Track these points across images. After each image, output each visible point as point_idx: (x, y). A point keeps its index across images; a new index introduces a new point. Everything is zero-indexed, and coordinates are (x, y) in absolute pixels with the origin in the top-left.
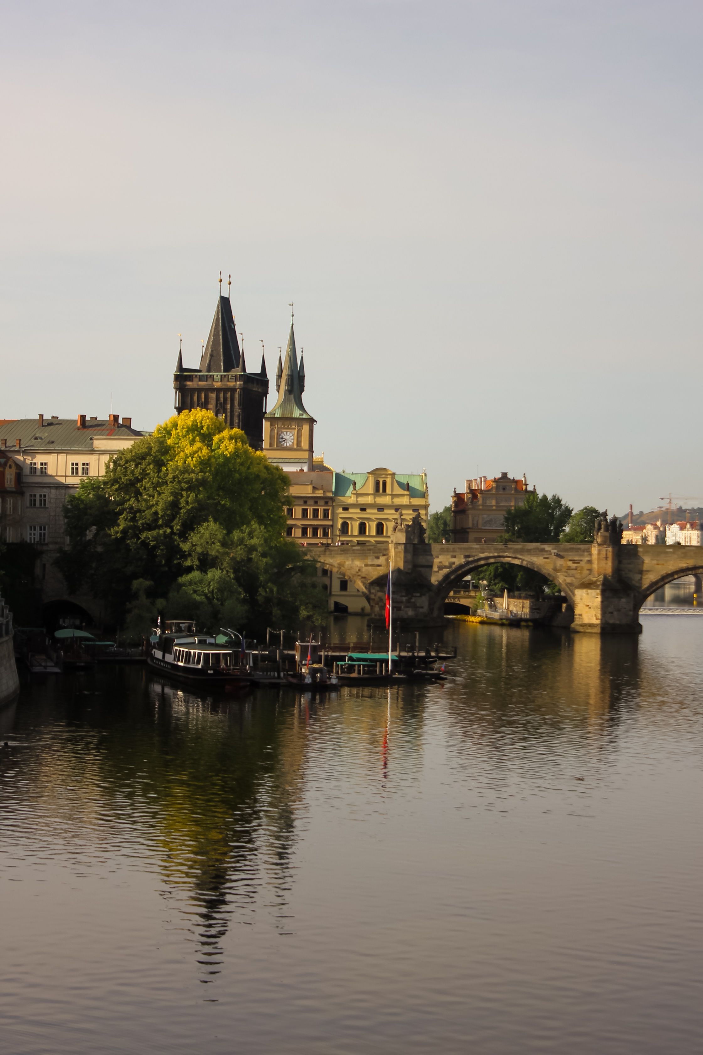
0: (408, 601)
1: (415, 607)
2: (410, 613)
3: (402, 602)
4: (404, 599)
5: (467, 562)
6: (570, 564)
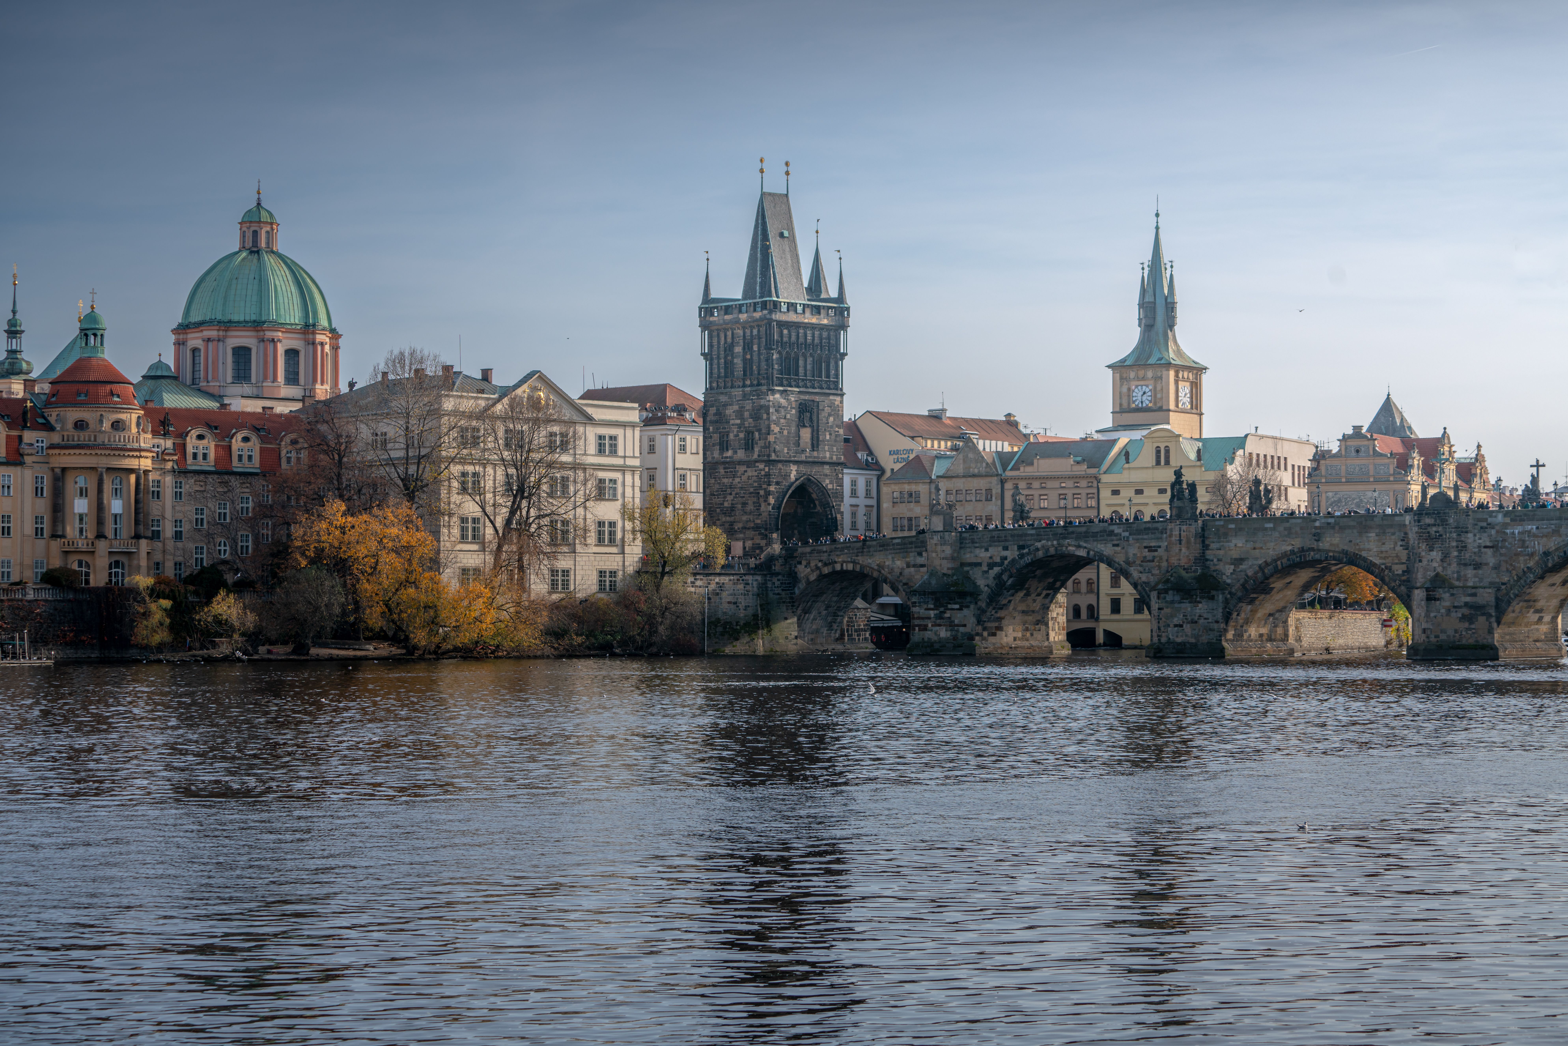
0: (940, 616)
1: (951, 625)
2: (944, 633)
3: (929, 618)
4: (932, 613)
5: (1022, 556)
6: (1146, 553)
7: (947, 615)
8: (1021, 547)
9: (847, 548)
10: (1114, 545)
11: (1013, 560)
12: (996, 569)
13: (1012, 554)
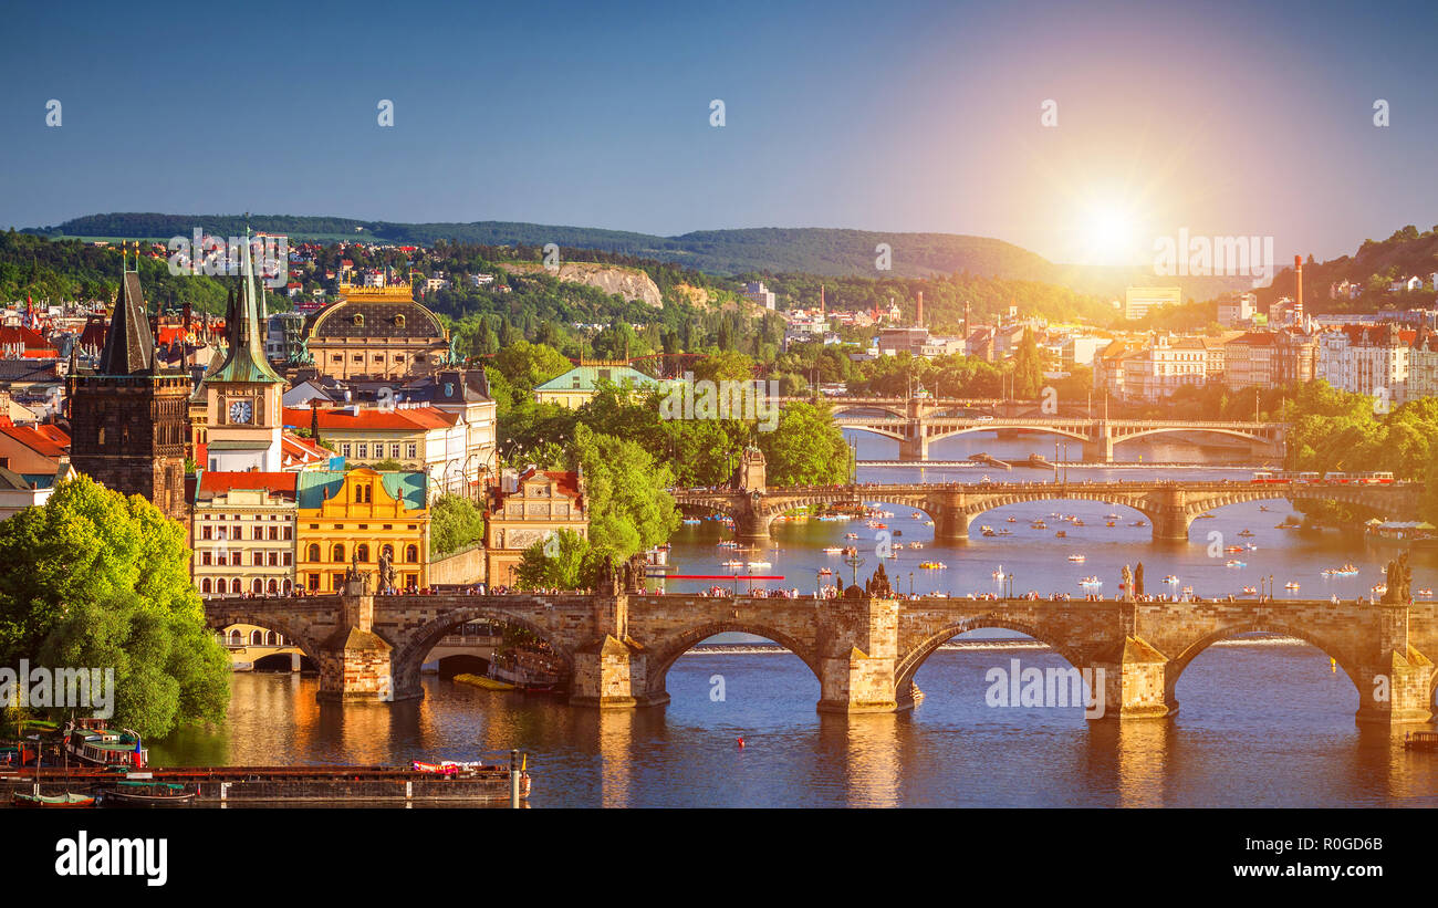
1: (375, 677)
2: (369, 684)
3: (357, 671)
5: (440, 619)
6: (568, 620)
7: (372, 669)
8: (439, 612)
9: (243, 605)
10: (537, 614)
11: (432, 622)
12: (413, 630)
13: (431, 616)
